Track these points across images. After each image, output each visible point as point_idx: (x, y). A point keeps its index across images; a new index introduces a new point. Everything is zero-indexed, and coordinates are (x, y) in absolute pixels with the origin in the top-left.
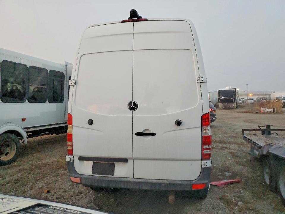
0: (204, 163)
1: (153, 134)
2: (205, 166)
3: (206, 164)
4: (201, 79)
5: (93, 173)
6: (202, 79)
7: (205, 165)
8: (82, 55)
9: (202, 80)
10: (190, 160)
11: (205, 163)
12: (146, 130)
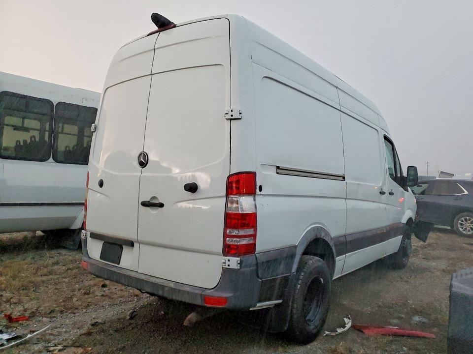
0: (224, 261)
1: (161, 205)
2: (227, 267)
3: (228, 263)
4: (230, 113)
5: (101, 258)
6: (232, 113)
7: (227, 265)
8: (107, 89)
9: (232, 116)
10: (209, 254)
11: (227, 261)
12: (154, 198)
